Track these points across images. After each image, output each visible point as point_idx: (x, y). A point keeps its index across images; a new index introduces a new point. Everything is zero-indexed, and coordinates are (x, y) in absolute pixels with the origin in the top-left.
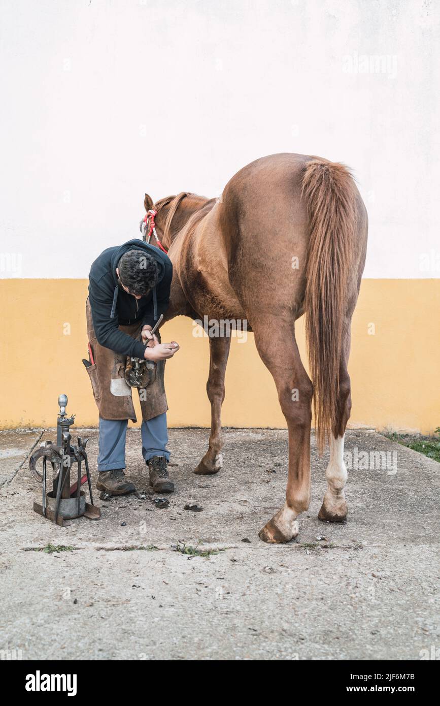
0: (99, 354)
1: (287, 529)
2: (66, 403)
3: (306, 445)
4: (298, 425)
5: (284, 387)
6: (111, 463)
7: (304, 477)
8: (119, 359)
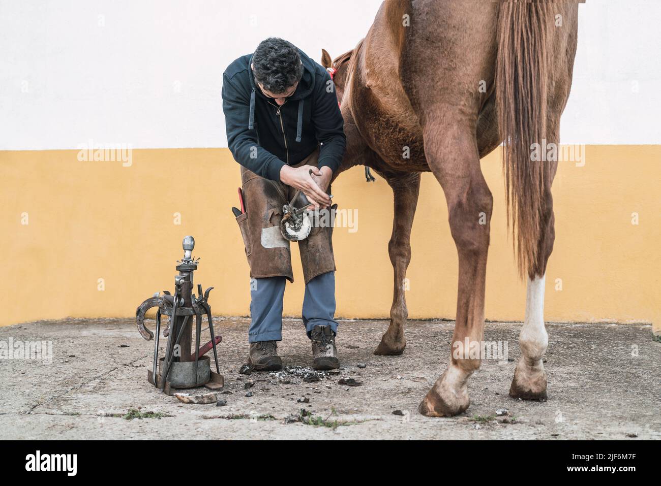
0: (251, 200)
1: (452, 396)
2: (193, 246)
3: (479, 280)
4: (470, 251)
5: (455, 201)
6: (261, 333)
7: (474, 322)
8: (272, 204)
